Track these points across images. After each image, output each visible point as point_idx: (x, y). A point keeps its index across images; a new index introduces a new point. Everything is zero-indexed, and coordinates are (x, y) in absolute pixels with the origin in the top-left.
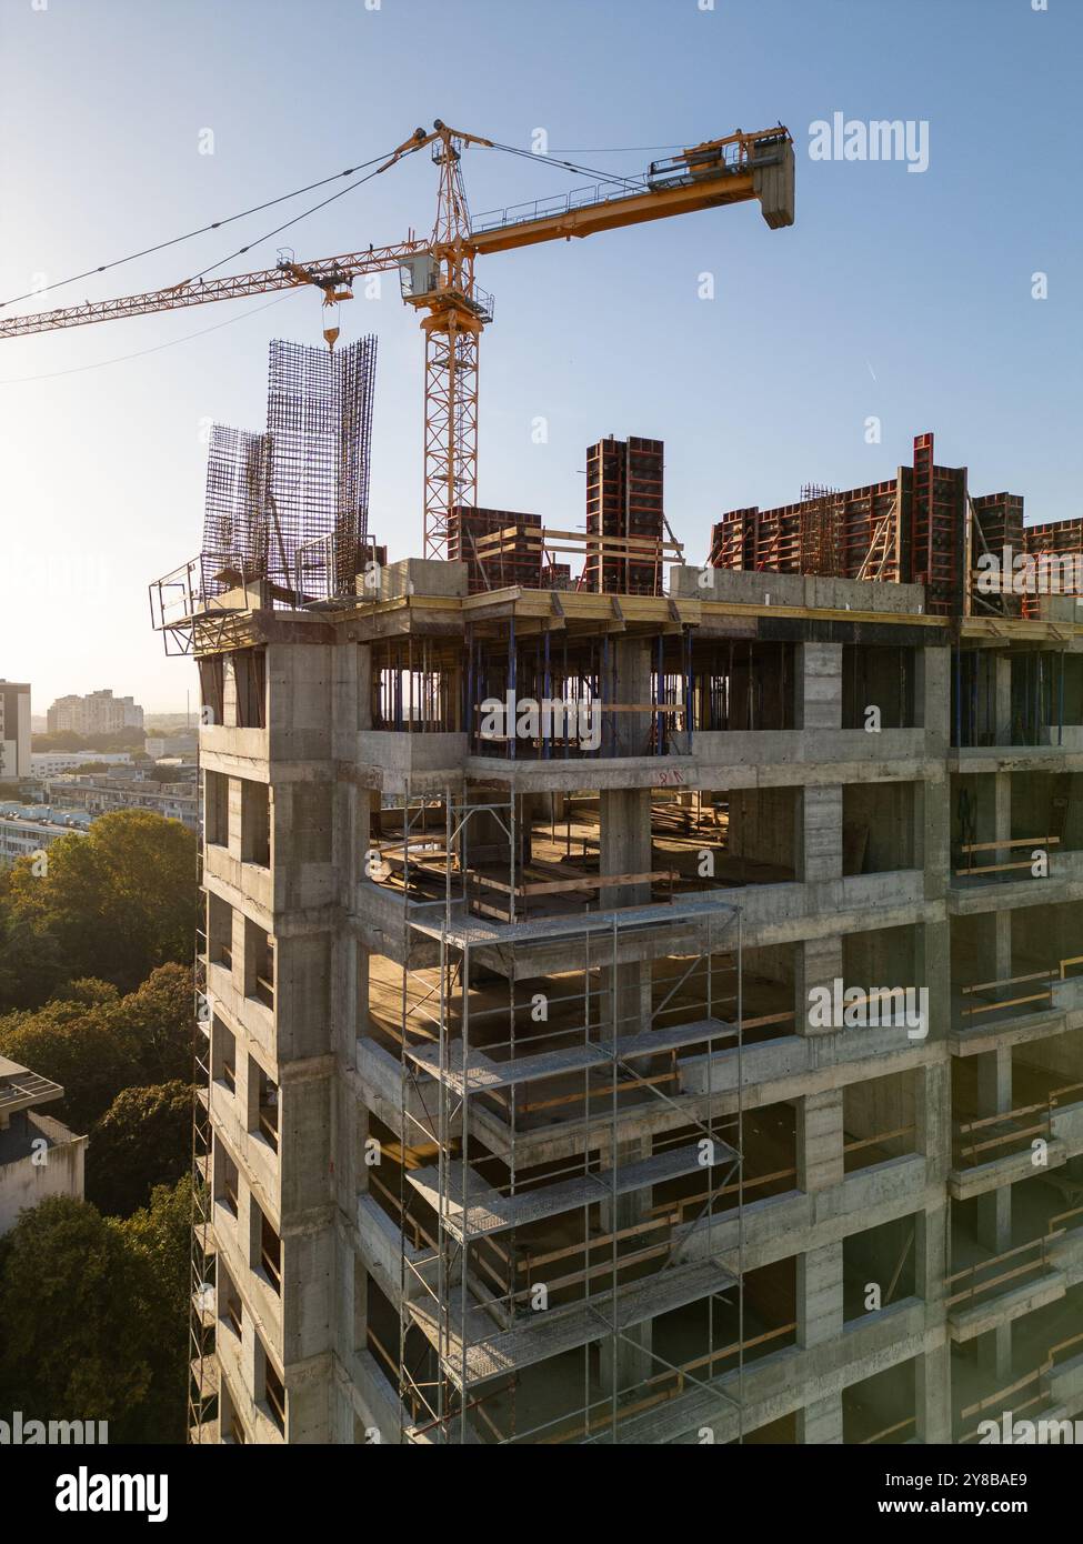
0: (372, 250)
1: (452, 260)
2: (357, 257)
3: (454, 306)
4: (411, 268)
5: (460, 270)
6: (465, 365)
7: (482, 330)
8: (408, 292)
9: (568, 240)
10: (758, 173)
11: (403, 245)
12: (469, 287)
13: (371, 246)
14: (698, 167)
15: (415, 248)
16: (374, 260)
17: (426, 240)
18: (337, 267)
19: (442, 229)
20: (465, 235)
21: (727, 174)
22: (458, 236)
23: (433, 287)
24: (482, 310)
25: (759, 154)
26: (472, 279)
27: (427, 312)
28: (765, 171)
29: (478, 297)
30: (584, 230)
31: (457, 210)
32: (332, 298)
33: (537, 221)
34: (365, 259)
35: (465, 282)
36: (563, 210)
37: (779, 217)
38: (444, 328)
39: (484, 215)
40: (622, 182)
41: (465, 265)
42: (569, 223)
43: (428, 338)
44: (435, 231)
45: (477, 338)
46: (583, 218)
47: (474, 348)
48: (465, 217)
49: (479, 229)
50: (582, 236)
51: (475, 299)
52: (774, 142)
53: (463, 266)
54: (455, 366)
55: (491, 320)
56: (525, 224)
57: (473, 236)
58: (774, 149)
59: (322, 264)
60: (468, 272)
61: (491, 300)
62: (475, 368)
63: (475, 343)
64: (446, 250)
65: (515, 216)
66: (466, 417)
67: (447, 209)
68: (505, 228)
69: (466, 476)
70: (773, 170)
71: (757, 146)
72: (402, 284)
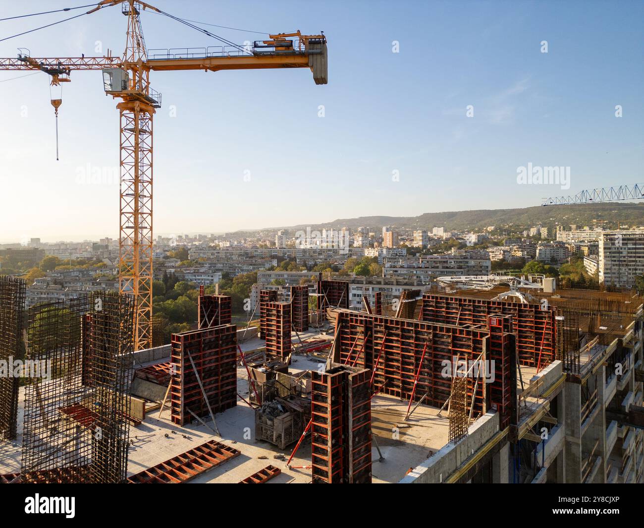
0: (83, 57)
1: (135, 71)
2: (74, 60)
3: (138, 99)
4: (110, 74)
5: (141, 78)
6: (145, 131)
7: (154, 112)
8: (109, 88)
9: (206, 71)
10: (311, 57)
11: (104, 57)
12: (147, 87)
13: (83, 55)
14: (280, 48)
15: (112, 61)
16: (85, 64)
17: (118, 58)
18: (60, 64)
19: (129, 53)
20: (144, 59)
21: (294, 54)
22: (140, 59)
23: (125, 88)
24: (155, 102)
25: (312, 48)
26: (149, 83)
27: (120, 100)
28: (315, 57)
29: (152, 94)
30: (215, 68)
31: (138, 44)
32: (55, 81)
33: (187, 59)
34: (78, 63)
35: (144, 84)
36: (204, 56)
37: (321, 80)
38: (132, 109)
39: (155, 50)
40: (238, 47)
41: (144, 76)
42: (207, 62)
43: (121, 115)
44: (125, 54)
45: (152, 116)
46: (216, 63)
47: (150, 122)
48: (143, 48)
49: (152, 58)
50: (214, 71)
51: (150, 96)
52: (319, 43)
53: (143, 76)
54: (137, 132)
55: (160, 107)
56: (181, 59)
57: (149, 61)
58: (319, 46)
59: (50, 61)
60: (145, 78)
61: (160, 96)
62: (151, 133)
63: (151, 119)
64: (132, 66)
65: (176, 54)
66: (146, 161)
67: (132, 43)
68: (168, 60)
69: (146, 193)
70: (319, 57)
71: (311, 43)
72: (104, 83)
